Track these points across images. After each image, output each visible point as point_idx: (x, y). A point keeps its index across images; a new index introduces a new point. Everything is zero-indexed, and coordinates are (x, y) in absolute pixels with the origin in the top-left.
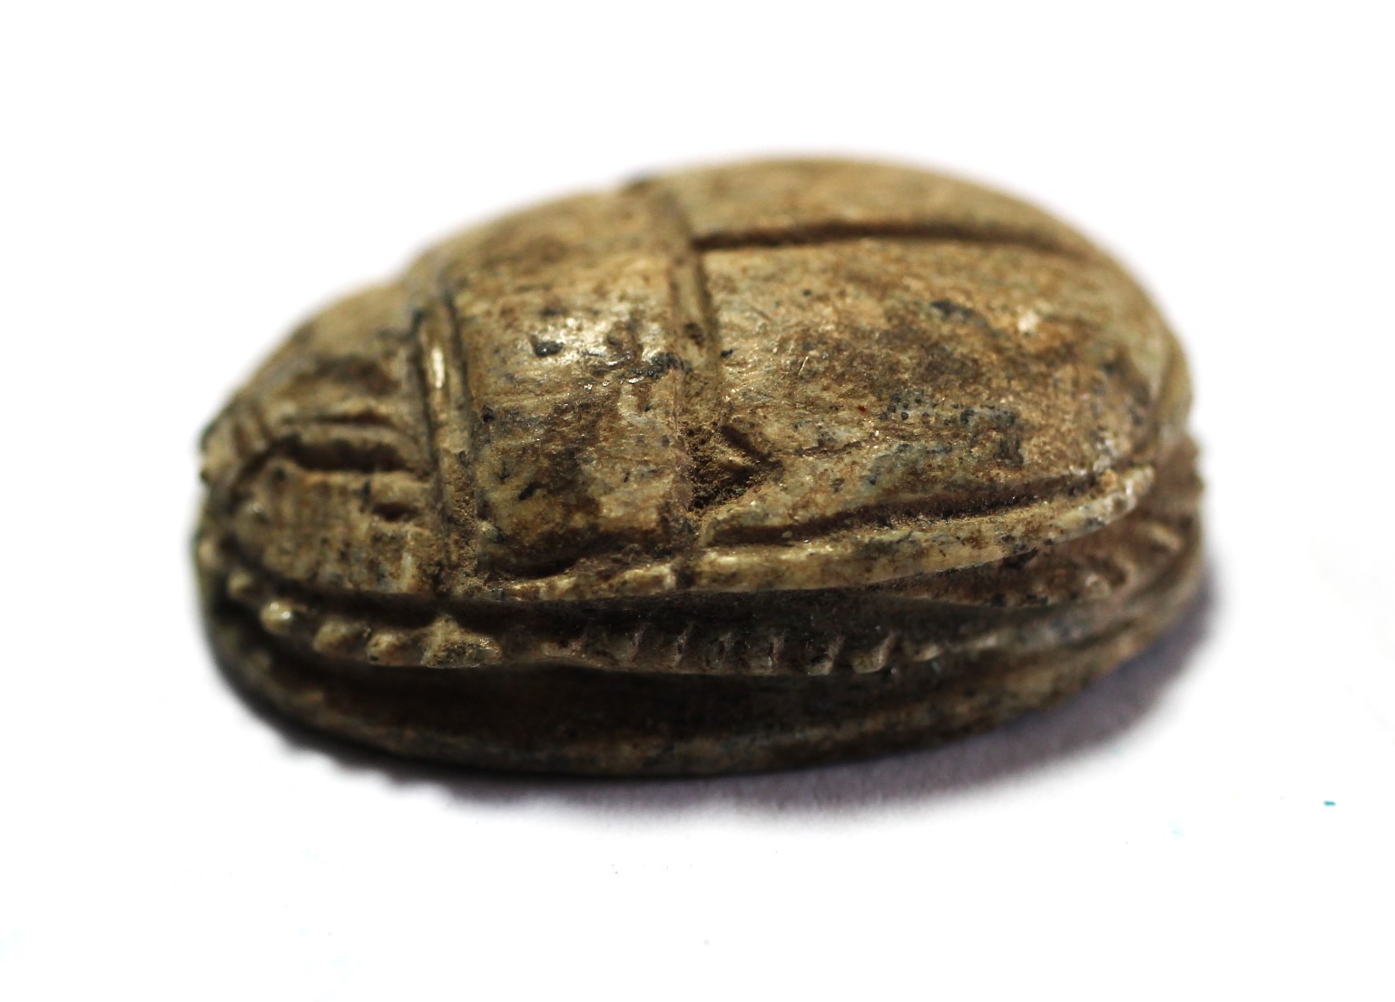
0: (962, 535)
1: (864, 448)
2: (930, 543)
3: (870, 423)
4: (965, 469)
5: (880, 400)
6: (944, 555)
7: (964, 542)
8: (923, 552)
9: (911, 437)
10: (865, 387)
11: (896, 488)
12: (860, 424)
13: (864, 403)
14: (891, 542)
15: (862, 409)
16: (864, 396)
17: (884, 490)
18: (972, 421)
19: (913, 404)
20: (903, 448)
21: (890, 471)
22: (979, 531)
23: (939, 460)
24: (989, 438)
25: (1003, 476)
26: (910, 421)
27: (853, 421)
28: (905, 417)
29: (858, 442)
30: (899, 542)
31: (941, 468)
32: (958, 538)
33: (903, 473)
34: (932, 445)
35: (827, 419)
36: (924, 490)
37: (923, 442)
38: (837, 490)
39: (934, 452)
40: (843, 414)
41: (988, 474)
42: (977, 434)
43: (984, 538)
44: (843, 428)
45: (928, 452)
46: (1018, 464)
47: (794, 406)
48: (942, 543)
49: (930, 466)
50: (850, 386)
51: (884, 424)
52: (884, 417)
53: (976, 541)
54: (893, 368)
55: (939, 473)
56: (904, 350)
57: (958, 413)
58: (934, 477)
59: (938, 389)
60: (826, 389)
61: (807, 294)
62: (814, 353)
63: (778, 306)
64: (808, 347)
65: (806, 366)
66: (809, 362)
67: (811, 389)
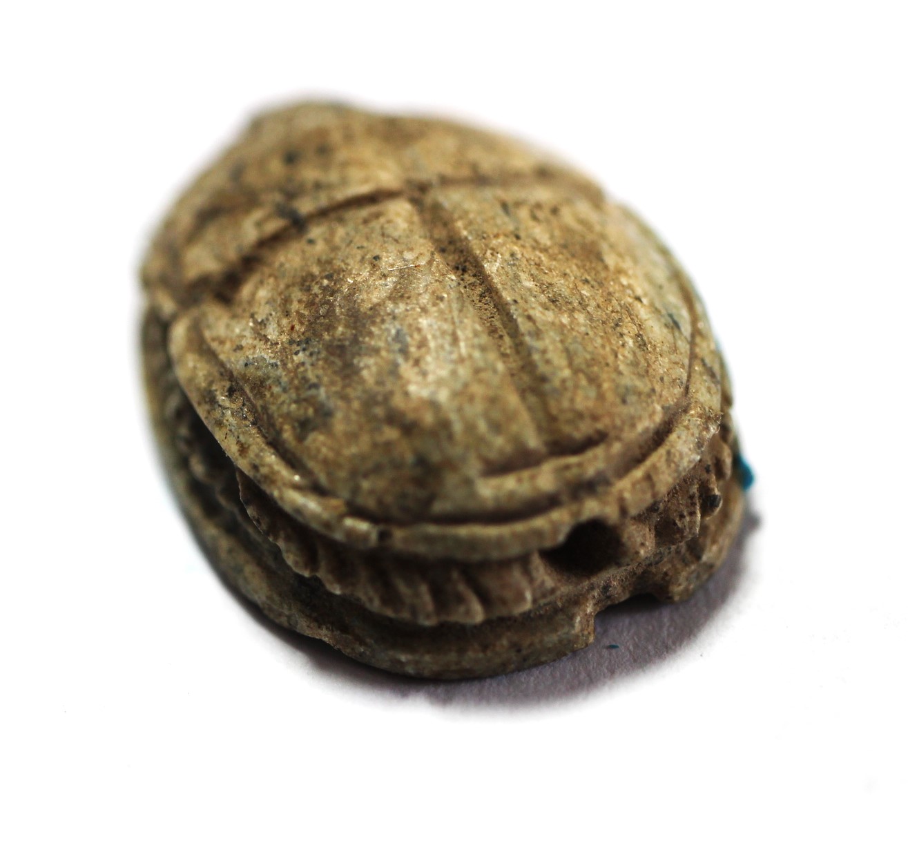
0: (242, 438)
1: (267, 346)
2: (227, 423)
3: (285, 338)
4: (279, 408)
5: (303, 334)
6: (226, 438)
7: (238, 442)
8: (221, 424)
9: (284, 365)
10: (309, 321)
11: (249, 379)
12: (282, 332)
13: (297, 327)
14: (217, 402)
15: (293, 328)
16: (302, 323)
17: (245, 374)
18: (313, 392)
19: (307, 353)
20: (275, 366)
21: (258, 368)
22: (249, 446)
23: (276, 390)
24: (306, 409)
25: (288, 435)
26: (295, 358)
27: (282, 328)
28: (296, 353)
29: (269, 340)
30: (220, 406)
31: (272, 395)
32: (238, 437)
33: (259, 377)
34: (285, 380)
35: (278, 314)
36: (255, 396)
37: (284, 373)
38: (235, 350)
39: (280, 383)
40: (285, 321)
41: (282, 424)
42: (305, 400)
43: (247, 452)
44: (276, 325)
45: (278, 380)
46: (301, 438)
47: (280, 294)
48: (231, 431)
49: (270, 387)
50: (306, 313)
51: (286, 345)
52: (291, 342)
53: (243, 449)
54: (330, 328)
55: (268, 395)
56: (346, 326)
57: (314, 380)
58: (265, 395)
59: (326, 360)
60: (300, 301)
61: (377, 258)
62: (326, 282)
63: (358, 248)
64: (329, 277)
65: (314, 283)
66: (317, 283)
67: (297, 294)
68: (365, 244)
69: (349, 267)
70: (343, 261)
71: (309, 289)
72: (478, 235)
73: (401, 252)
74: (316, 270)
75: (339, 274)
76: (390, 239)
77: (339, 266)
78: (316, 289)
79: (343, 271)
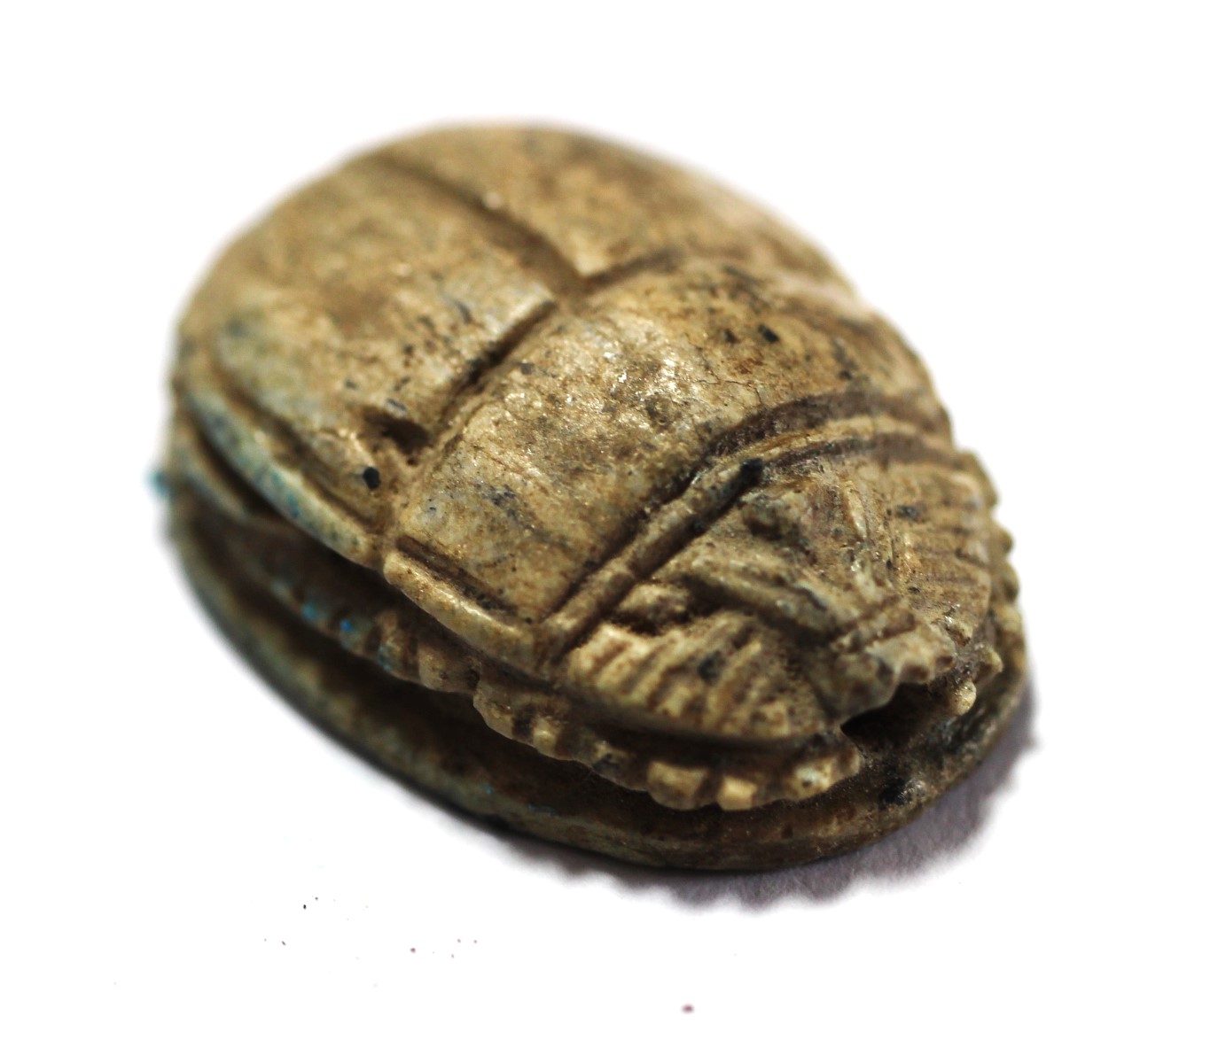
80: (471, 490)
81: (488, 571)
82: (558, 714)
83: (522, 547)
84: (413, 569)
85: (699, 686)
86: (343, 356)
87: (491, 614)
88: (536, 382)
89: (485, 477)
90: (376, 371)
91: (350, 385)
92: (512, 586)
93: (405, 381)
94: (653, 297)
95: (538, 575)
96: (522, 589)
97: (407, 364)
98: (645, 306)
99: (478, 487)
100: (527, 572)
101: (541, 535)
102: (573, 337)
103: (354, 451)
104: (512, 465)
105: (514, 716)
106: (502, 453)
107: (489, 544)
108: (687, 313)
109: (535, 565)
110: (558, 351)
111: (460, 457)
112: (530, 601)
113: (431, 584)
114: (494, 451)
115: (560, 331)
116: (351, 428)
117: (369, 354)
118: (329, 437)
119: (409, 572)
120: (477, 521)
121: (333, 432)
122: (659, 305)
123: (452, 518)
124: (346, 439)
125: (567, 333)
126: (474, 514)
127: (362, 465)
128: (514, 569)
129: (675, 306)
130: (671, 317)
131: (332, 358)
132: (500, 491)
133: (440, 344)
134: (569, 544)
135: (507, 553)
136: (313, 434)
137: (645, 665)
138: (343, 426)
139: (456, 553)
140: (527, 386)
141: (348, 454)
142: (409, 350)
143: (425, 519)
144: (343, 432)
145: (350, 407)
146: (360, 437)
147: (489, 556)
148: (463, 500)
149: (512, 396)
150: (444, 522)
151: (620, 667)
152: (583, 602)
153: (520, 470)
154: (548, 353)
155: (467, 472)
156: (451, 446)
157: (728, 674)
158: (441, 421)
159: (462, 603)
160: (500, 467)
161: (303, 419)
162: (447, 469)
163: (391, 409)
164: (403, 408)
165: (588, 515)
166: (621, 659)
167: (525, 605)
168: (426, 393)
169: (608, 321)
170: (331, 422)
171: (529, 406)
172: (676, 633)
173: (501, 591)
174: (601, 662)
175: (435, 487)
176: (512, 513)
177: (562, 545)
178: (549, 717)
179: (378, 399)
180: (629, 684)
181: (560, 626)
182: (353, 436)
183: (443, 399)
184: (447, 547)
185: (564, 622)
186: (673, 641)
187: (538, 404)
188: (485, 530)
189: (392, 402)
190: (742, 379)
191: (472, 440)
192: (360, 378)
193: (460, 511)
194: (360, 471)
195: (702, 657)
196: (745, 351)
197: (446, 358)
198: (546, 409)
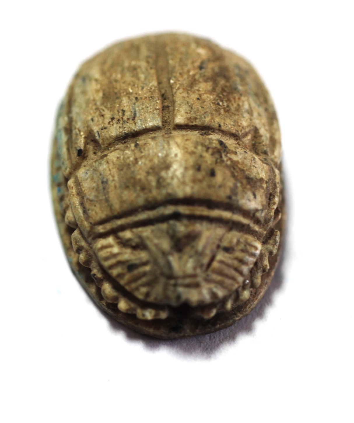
1: (250, 103)
3: (243, 99)
5: (236, 93)
9: (246, 91)
10: (232, 95)
12: (243, 101)
15: (238, 98)
16: (235, 97)
28: (240, 89)
29: (248, 104)
35: (242, 108)
38: (261, 116)
40: (241, 104)
44: (244, 106)
50: (232, 99)
51: (243, 96)
52: (241, 94)
56: (219, 81)
59: (231, 78)
60: (232, 105)
61: (198, 99)
62: (221, 103)
63: (203, 108)
64: (218, 104)
65: (225, 107)
66: (224, 106)
67: (233, 109)
68: (200, 108)
69: (210, 102)
70: (211, 107)
71: (228, 106)
72: (153, 98)
73: (188, 97)
74: (222, 111)
75: (215, 102)
76: (190, 105)
77: (213, 106)
78: (225, 104)
79: (212, 102)
80: (98, 174)
81: (89, 202)
82: (88, 254)
83: (101, 200)
84: (74, 188)
85: (125, 270)
86: (97, 109)
87: (84, 215)
88: (136, 151)
89: (104, 173)
90: (101, 119)
91: (92, 120)
92: (92, 210)
93: (105, 128)
94: (187, 142)
95: (100, 212)
96: (94, 213)
97: (109, 123)
98: (182, 144)
99: (101, 174)
100: (97, 209)
101: (107, 200)
102: (155, 143)
103: (81, 141)
104: (112, 174)
105: (78, 246)
106: (113, 168)
107: (93, 194)
108: (193, 153)
109: (101, 208)
110: (148, 145)
111: (102, 162)
112: (94, 218)
113: (75, 195)
114: (111, 166)
115: (153, 138)
116: (84, 134)
117: (103, 113)
118: (78, 132)
119: (72, 188)
120: (94, 185)
121: (80, 131)
122: (187, 146)
123: (89, 180)
124: (81, 136)
125: (155, 140)
126: (95, 182)
127: (79, 147)
128: (95, 206)
129: (191, 148)
130: (187, 152)
131: (94, 107)
132: (105, 180)
133: (121, 122)
134: (113, 208)
135: (96, 200)
136: (75, 128)
137: (115, 255)
138: (83, 132)
139: (84, 191)
140: (133, 151)
141: (78, 141)
142: (113, 119)
143: (83, 175)
144: (82, 133)
145: (88, 126)
146: (85, 138)
147: (91, 197)
148: (95, 176)
149: (127, 152)
150: (87, 179)
151: (107, 252)
152: (108, 226)
153: (113, 177)
154: (145, 144)
155: (101, 168)
156: (102, 157)
157: (136, 272)
158: (107, 146)
159: (79, 207)
160: (109, 172)
161: (76, 122)
162: (97, 163)
163: (96, 135)
164: (99, 136)
165: (122, 202)
166: (109, 250)
167: (92, 218)
168: (107, 136)
169: (168, 143)
170: (81, 129)
171: (128, 158)
172: (129, 251)
173: (89, 210)
174: (103, 247)
175: (91, 167)
176: (104, 189)
177: (111, 207)
178: (86, 253)
179: (95, 129)
180: (106, 259)
181: (99, 230)
182: (83, 136)
183: (111, 140)
184: (83, 187)
185: (101, 229)
186: (126, 253)
187: (131, 159)
188: (95, 189)
189: (98, 132)
190: (191, 184)
191: (108, 159)
192: (96, 119)
193: (92, 179)
194: (78, 148)
195: (130, 263)
196: (200, 176)
197: (120, 127)
198: (132, 162)
